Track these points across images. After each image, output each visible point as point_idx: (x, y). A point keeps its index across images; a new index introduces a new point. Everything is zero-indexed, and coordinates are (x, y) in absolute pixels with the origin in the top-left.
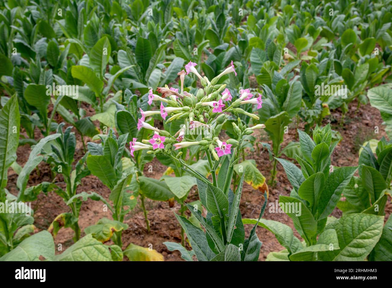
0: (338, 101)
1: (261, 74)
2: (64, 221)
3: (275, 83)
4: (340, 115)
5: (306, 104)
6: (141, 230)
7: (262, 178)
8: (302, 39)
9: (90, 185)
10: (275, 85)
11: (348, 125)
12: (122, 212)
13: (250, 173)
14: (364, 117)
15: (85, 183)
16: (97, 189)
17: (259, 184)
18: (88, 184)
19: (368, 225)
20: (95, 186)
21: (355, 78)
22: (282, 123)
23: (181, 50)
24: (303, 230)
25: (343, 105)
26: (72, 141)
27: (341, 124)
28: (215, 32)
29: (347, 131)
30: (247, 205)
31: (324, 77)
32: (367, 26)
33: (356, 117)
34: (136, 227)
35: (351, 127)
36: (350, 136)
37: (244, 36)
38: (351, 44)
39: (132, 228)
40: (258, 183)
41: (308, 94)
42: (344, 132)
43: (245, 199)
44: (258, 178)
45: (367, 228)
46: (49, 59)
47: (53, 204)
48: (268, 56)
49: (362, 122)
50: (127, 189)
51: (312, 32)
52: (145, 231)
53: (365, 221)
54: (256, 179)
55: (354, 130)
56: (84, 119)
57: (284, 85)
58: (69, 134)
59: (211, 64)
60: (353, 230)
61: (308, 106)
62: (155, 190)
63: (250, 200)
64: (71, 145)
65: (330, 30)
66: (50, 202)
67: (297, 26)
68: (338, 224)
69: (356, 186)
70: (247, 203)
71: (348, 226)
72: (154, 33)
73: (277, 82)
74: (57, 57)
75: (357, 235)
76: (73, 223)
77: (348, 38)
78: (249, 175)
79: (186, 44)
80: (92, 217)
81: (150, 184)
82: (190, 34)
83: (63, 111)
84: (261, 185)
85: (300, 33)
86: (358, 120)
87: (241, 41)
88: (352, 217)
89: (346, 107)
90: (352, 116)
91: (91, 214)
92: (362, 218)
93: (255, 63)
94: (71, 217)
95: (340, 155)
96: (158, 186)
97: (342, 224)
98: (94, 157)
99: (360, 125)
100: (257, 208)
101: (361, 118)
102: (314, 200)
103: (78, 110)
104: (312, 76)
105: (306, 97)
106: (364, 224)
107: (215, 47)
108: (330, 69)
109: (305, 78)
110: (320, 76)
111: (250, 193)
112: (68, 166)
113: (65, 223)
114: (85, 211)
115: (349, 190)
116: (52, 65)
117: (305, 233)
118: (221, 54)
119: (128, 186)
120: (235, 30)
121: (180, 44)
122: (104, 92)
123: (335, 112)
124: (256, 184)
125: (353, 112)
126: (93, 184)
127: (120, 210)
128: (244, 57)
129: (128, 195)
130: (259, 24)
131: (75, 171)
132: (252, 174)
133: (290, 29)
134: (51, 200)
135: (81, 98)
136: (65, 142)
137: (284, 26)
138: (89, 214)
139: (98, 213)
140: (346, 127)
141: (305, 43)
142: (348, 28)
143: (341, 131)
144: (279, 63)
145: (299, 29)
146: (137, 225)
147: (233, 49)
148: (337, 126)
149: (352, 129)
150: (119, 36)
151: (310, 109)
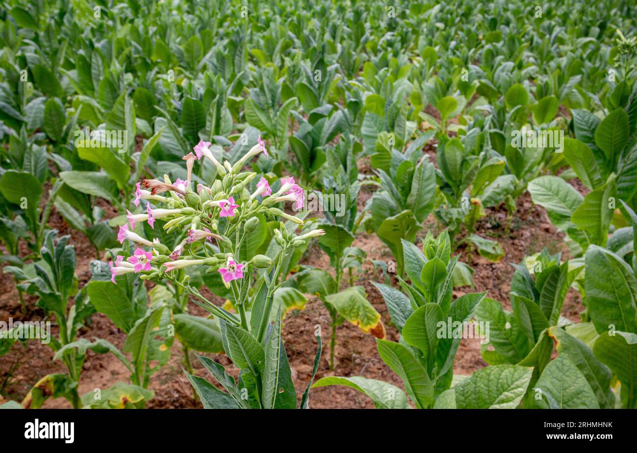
0: (499, 194)
1: (377, 153)
2: (52, 387)
3: (395, 166)
4: (506, 215)
5: (448, 199)
6: (183, 401)
7: (374, 315)
8: (448, 98)
9: (108, 329)
10: (395, 170)
11: (518, 231)
12: (147, 371)
13: (356, 307)
14: (542, 218)
15: (99, 325)
16: (118, 335)
17: (370, 324)
18: (104, 327)
19: (510, 382)
20: (115, 330)
21: (525, 158)
22: (408, 228)
23: (257, 116)
24: (416, 395)
25: (507, 200)
26: (69, 258)
27: (506, 230)
28: (312, 88)
29: (516, 241)
30: (355, 359)
31: (473, 157)
32: (545, 79)
33: (530, 218)
34: (176, 395)
35: (522, 235)
36: (520, 248)
37: (356, 95)
38: (519, 106)
39: (169, 397)
40: (368, 323)
41: (451, 183)
42: (511, 241)
43: (352, 349)
44: (368, 314)
45: (509, 386)
46: (48, 129)
47: (44, 361)
48: (388, 124)
49: (539, 227)
50: (156, 334)
51: (464, 87)
52: (190, 401)
53: (507, 376)
54: (366, 315)
55: (526, 240)
56: (100, 223)
57: (408, 170)
58: (63, 247)
59: (305, 137)
60: (489, 391)
61: (450, 202)
62: (203, 335)
63: (360, 350)
64: (68, 264)
65: (492, 86)
66: (39, 358)
67: (440, 79)
68: (469, 383)
69: (508, 326)
70: (354, 355)
71: (482, 386)
72: (213, 90)
73: (397, 166)
74: (61, 127)
75: (495, 398)
76: (67, 391)
77: (517, 98)
78: (354, 311)
79: (266, 106)
80: (108, 381)
81: (194, 326)
82: (271, 90)
83: (67, 211)
84: (374, 326)
85: (445, 88)
86: (533, 224)
87: (351, 102)
88: (488, 371)
89: (513, 203)
90: (524, 217)
91: (107, 375)
92: (502, 371)
93: (368, 136)
94: (64, 380)
95: (503, 278)
96: (208, 329)
97: (475, 383)
98: (99, 284)
99: (536, 230)
100: (371, 364)
101: (537, 220)
102: (429, 347)
103: (91, 210)
104: (455, 156)
105: (446, 189)
106: (505, 381)
107: (310, 110)
108: (485, 145)
109: (445, 159)
110: (467, 155)
111: (360, 338)
112: (62, 298)
113: (53, 391)
114: (98, 371)
115: (498, 332)
116: (54, 139)
117: (418, 399)
118: (320, 121)
119: (157, 329)
120: (346, 84)
121: (255, 105)
122: (130, 182)
123: (499, 211)
124: (366, 325)
125: (526, 211)
126: (112, 327)
127: (143, 368)
128: (355, 126)
129: (156, 344)
130: (380, 77)
131: (73, 308)
132: (358, 309)
133: (430, 83)
134: (42, 355)
135: (96, 191)
136: (58, 261)
137: (420, 78)
138: (104, 375)
139: (118, 374)
140: (515, 233)
141: (453, 104)
142: (515, 82)
143: (506, 240)
144: (404, 136)
145: (443, 84)
146: (178, 392)
147: (338, 115)
148: (500, 233)
149: (523, 238)
150: (162, 94)
151: (453, 206)
